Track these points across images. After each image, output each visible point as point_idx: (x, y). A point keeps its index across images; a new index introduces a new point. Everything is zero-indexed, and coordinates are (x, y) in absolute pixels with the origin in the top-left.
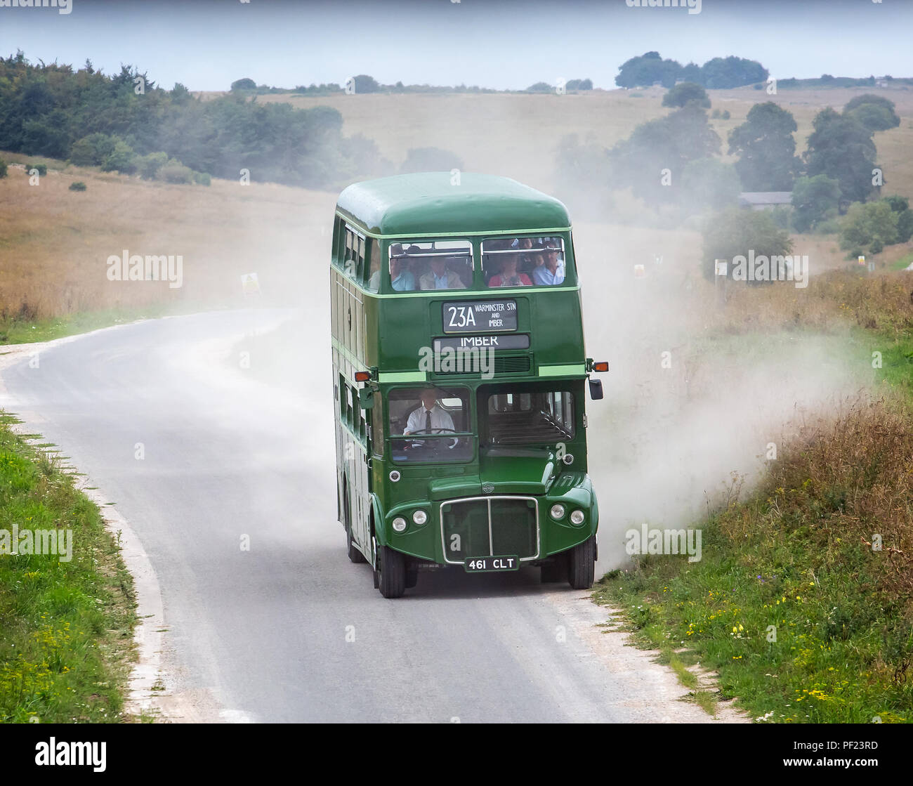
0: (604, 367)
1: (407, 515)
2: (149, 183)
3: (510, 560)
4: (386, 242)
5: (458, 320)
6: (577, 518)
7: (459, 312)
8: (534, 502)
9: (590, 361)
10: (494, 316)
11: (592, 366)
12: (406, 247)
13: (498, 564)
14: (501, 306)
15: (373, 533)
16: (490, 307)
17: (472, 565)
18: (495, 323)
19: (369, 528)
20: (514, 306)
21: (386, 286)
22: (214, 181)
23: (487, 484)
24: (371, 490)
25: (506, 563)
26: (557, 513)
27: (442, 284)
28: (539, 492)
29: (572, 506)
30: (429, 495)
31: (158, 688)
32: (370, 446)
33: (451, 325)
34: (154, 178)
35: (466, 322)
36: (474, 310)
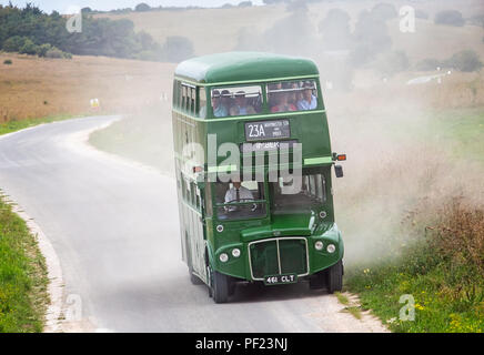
0: (343, 158)
1: (228, 252)
2: (42, 58)
3: (292, 277)
4: (209, 88)
5: (254, 133)
6: (331, 249)
7: (254, 128)
8: (304, 240)
9: (334, 154)
10: (276, 129)
11: (335, 157)
12: (220, 90)
13: (284, 279)
14: (280, 123)
15: (207, 263)
16: (273, 124)
17: (269, 280)
18: (276, 134)
19: (204, 262)
20: (287, 123)
21: (210, 114)
22: (74, 56)
23: (276, 231)
24: (205, 238)
25: (289, 278)
26: (319, 246)
27: (243, 112)
28: (307, 234)
29: (327, 242)
30: (241, 239)
31: (61, 318)
32: (204, 212)
33: (250, 136)
34: (45, 56)
35: (259, 134)
36: (263, 126)
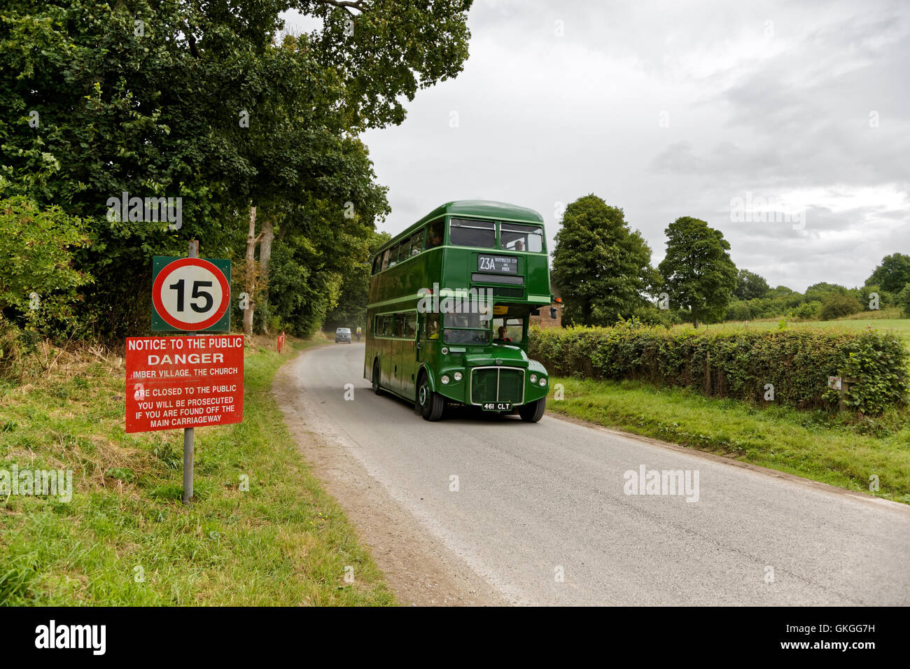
1: (450, 375)
3: (507, 405)
5: (485, 265)
6: (543, 382)
7: (486, 261)
8: (522, 371)
10: (505, 265)
13: (500, 406)
14: (509, 260)
16: (503, 260)
17: (486, 406)
18: (506, 269)
20: (516, 261)
23: (499, 359)
24: (419, 361)
25: (505, 406)
26: (533, 379)
28: (525, 366)
29: (540, 376)
30: (466, 364)
33: (482, 268)
35: (490, 267)
36: (494, 260)
